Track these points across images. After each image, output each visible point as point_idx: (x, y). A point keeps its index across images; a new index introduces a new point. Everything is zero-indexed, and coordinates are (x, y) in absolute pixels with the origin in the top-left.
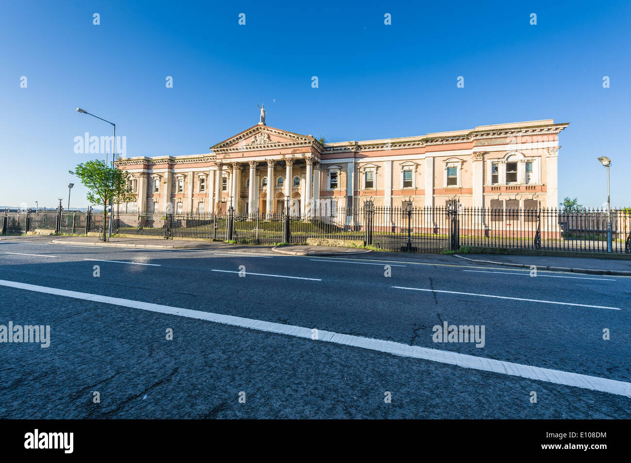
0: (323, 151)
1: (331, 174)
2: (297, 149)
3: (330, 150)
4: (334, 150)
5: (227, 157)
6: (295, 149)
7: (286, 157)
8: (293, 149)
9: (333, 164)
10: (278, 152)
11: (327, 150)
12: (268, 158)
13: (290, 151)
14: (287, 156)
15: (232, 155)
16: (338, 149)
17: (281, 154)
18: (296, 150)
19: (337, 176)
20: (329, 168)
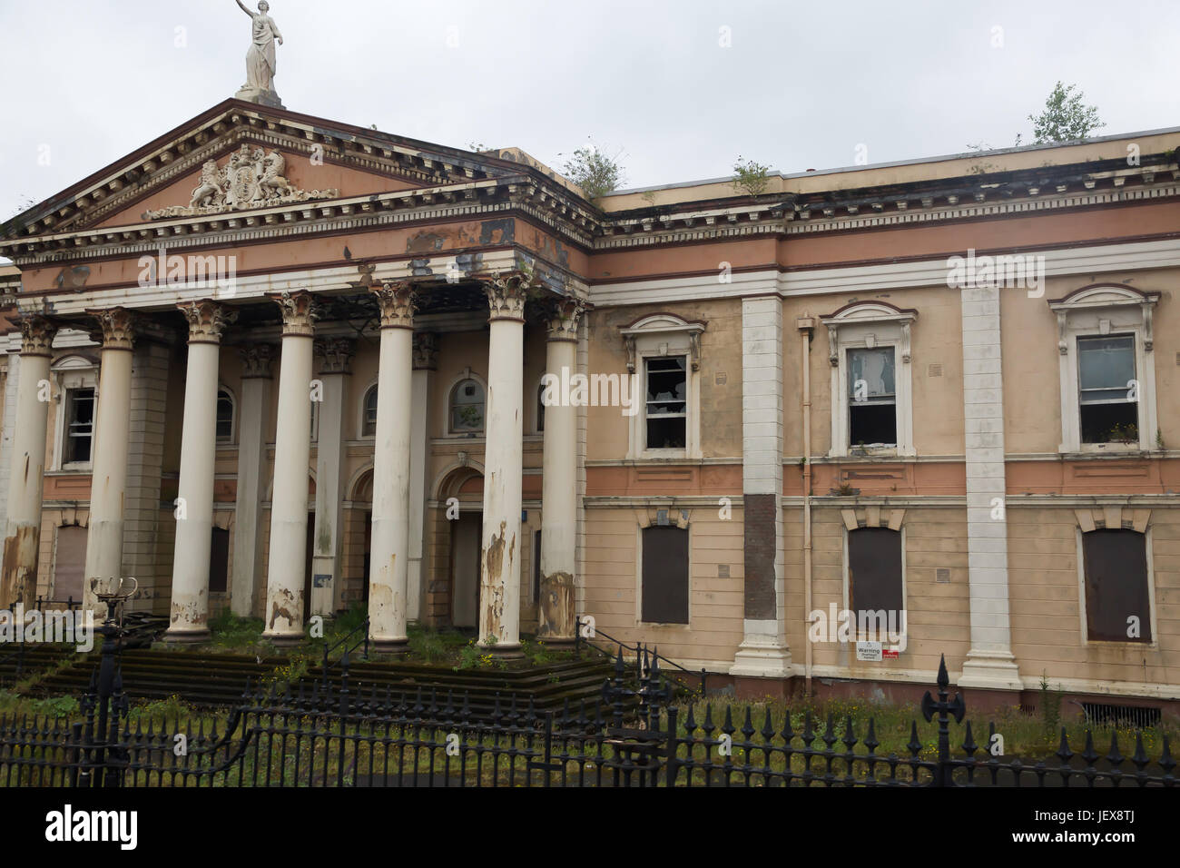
0: (598, 234)
1: (652, 363)
2: (437, 228)
3: (639, 228)
4: (658, 226)
5: (78, 282)
6: (427, 229)
7: (375, 276)
8: (416, 230)
9: (657, 308)
10: (333, 250)
11: (619, 230)
12: (284, 284)
13: (397, 242)
14: (386, 272)
15: (96, 275)
16: (680, 223)
17: (348, 261)
18: (433, 236)
19: (684, 374)
20: (635, 329)
